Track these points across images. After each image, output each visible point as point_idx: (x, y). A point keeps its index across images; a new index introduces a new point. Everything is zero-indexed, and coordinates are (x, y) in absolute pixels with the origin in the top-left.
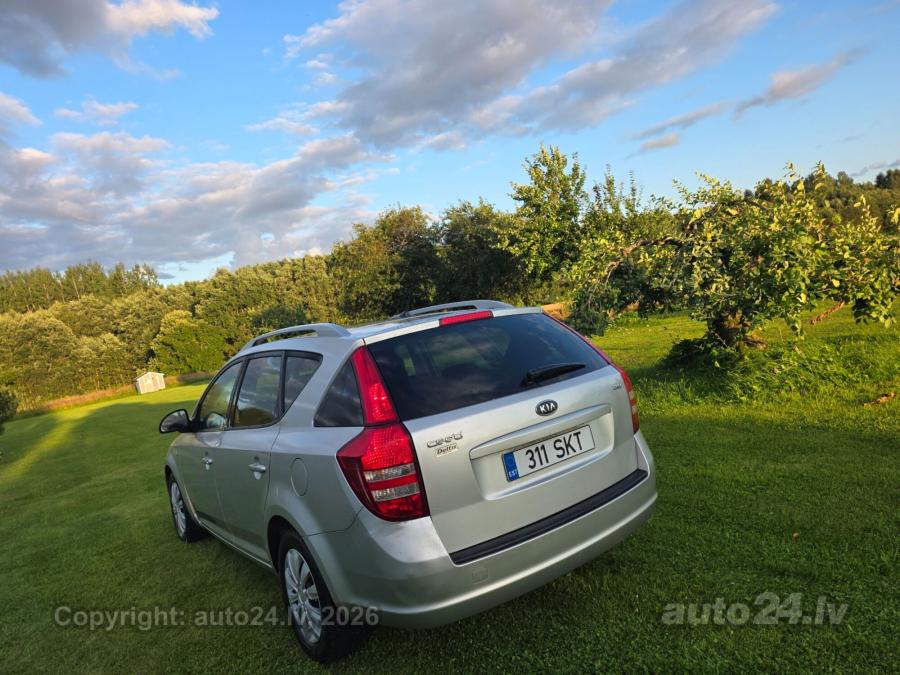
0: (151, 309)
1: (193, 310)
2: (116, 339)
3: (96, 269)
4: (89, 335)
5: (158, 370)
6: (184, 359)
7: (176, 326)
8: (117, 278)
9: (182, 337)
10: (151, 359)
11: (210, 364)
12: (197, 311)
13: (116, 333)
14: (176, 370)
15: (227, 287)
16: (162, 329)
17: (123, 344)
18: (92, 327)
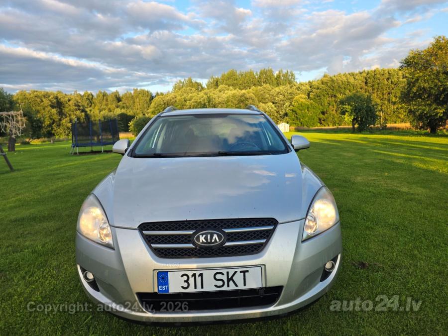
0: (291, 93)
1: (308, 95)
2: (273, 106)
3: (271, 71)
4: (263, 103)
5: (288, 123)
6: (300, 119)
7: (300, 102)
8: (278, 77)
9: (301, 108)
10: (285, 117)
11: (311, 123)
12: (311, 96)
13: (273, 103)
14: (295, 124)
15: (329, 84)
16: (293, 103)
17: (275, 108)
18: (265, 99)
